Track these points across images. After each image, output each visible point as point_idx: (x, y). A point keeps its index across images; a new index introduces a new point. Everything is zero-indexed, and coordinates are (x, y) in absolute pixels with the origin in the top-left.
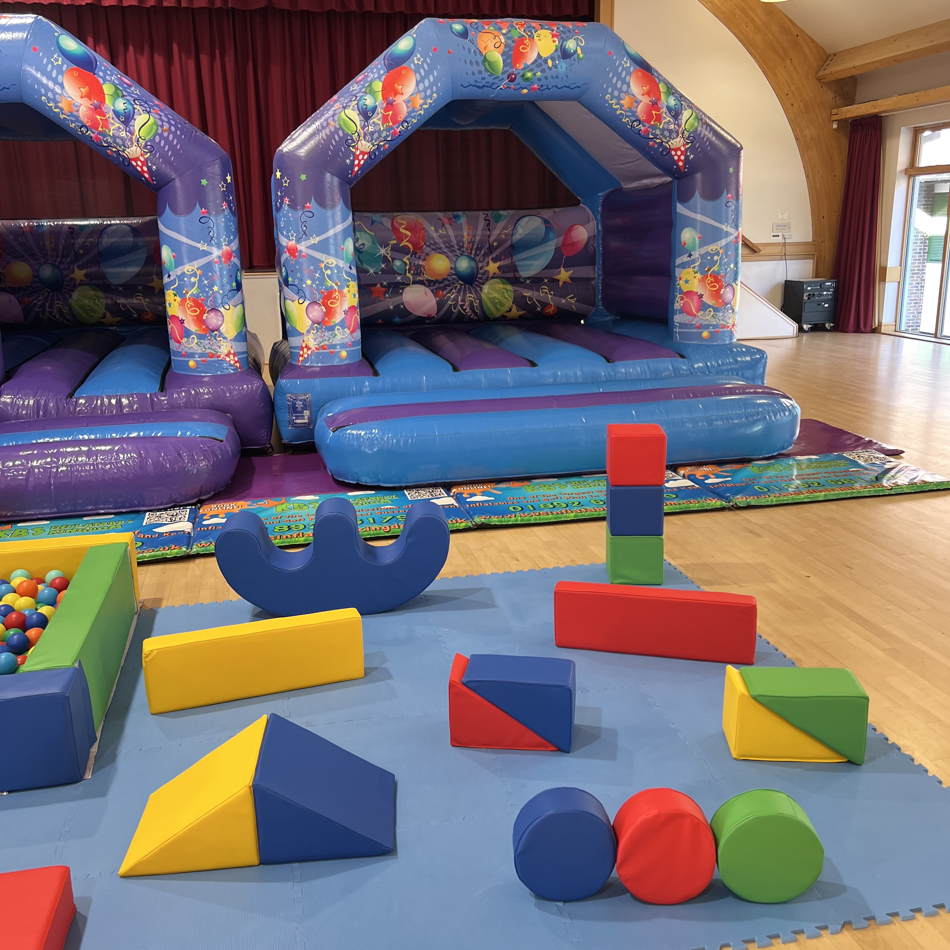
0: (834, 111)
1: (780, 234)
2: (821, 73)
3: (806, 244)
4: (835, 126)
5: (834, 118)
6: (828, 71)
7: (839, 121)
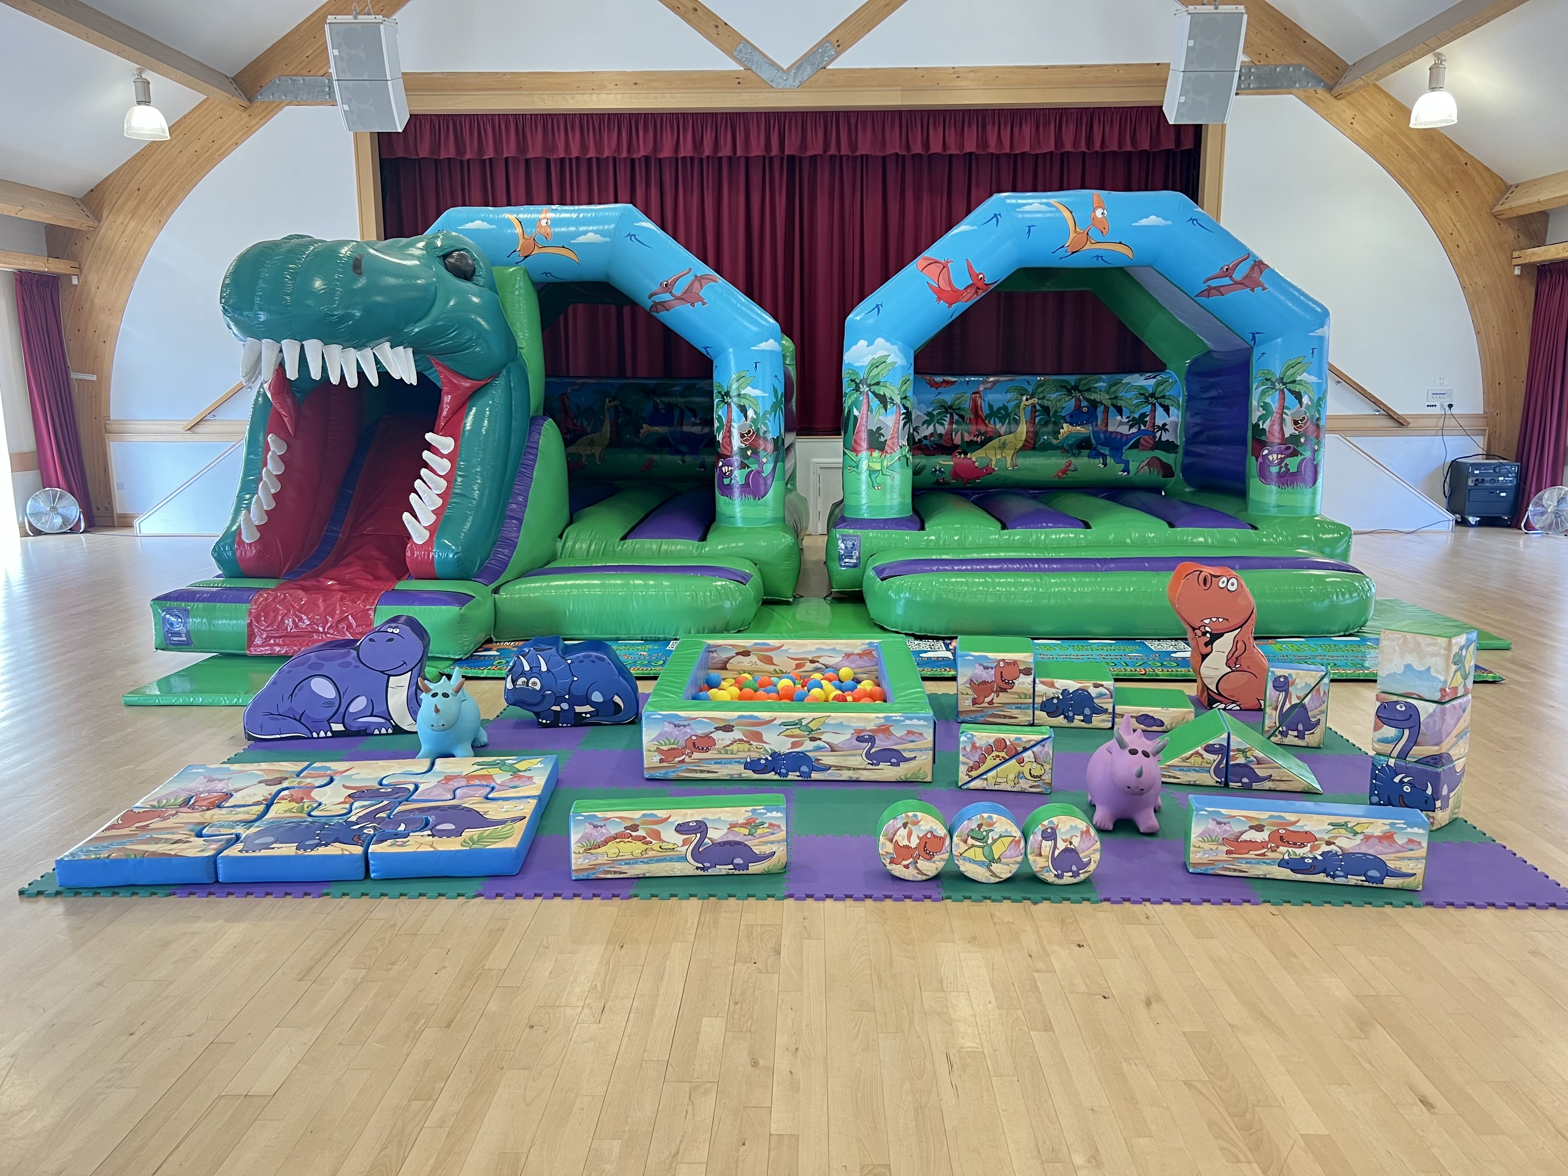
0: (1516, 254)
1: (1438, 404)
2: (1498, 208)
3: (1476, 416)
4: (1517, 272)
5: (1515, 262)
6: (1506, 206)
7: (1523, 266)
